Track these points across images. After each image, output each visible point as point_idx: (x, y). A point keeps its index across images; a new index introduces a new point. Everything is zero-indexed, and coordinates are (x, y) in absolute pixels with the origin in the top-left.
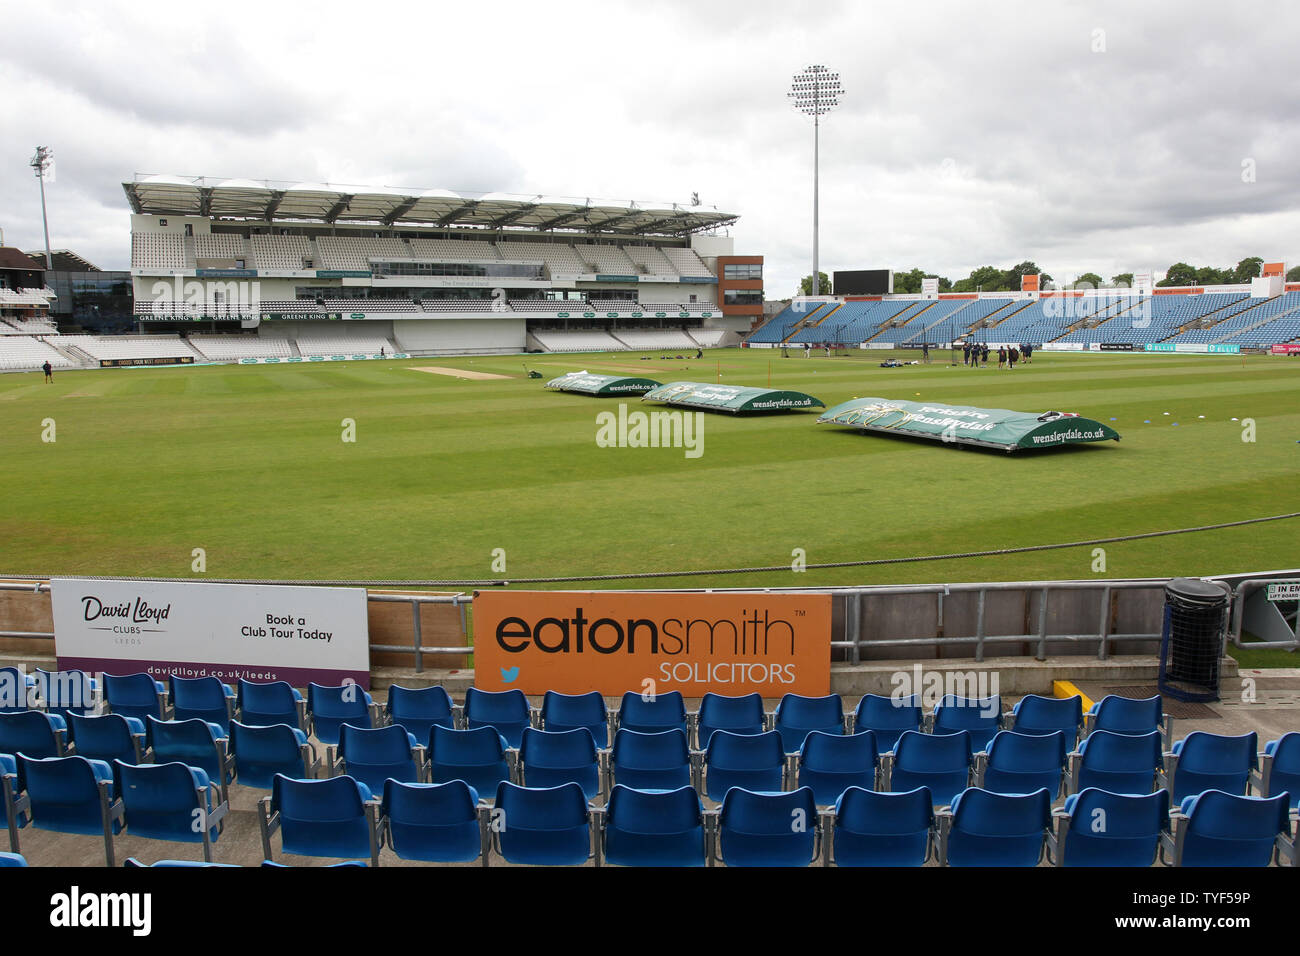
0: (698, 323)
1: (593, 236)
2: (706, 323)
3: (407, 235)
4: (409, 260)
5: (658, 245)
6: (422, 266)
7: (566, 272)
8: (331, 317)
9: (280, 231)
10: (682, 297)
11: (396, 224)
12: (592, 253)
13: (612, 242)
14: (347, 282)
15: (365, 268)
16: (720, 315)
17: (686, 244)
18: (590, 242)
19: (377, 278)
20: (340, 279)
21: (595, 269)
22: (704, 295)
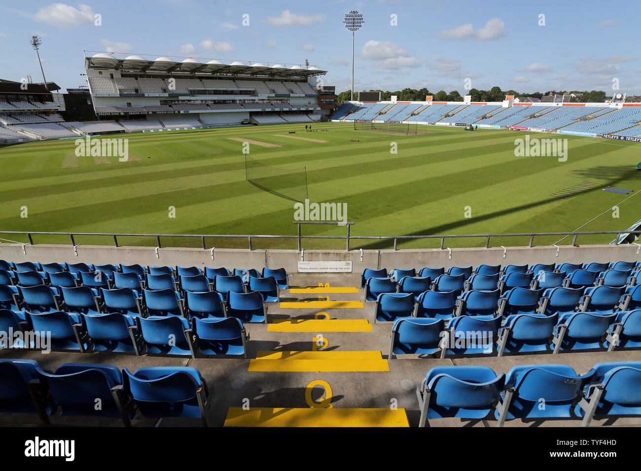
0: (311, 112)
1: (271, 78)
2: (314, 112)
3: (201, 78)
4: (204, 89)
5: (296, 81)
6: (208, 91)
7: (264, 93)
8: (176, 112)
9: (149, 76)
10: (305, 101)
11: (196, 73)
12: (272, 85)
13: (279, 80)
14: (181, 98)
15: (187, 92)
16: (320, 109)
17: (305, 81)
18: (270, 80)
19: (192, 96)
20: (178, 97)
21: (274, 91)
22: (313, 101)
